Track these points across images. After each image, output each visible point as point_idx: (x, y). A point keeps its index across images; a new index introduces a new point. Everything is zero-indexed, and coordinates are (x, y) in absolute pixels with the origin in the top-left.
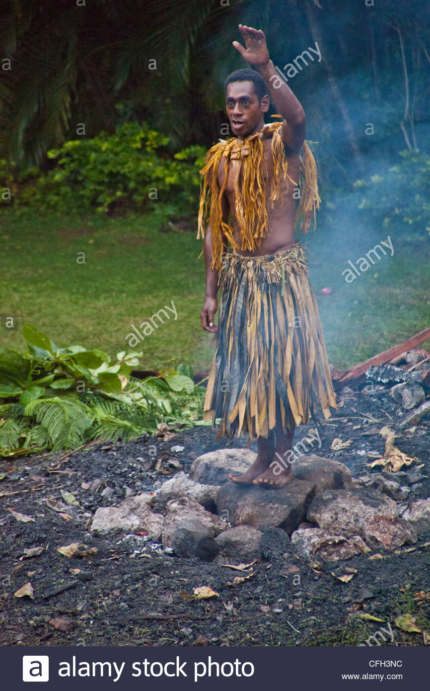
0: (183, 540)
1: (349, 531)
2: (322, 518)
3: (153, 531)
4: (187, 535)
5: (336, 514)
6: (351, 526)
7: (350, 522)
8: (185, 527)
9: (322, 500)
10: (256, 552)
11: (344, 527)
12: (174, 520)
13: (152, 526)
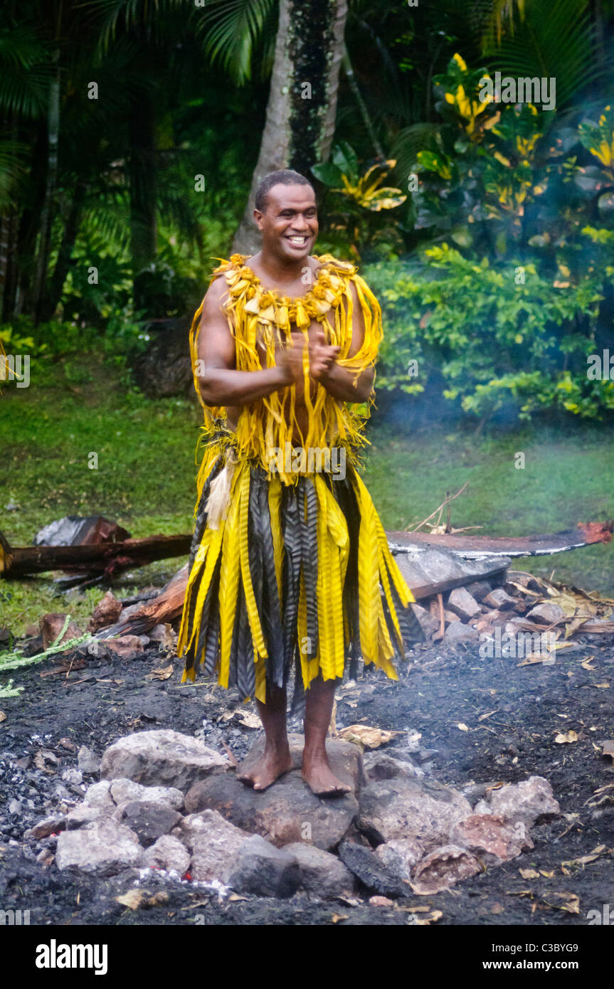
0: (255, 871)
1: (426, 839)
2: (385, 824)
3: (178, 861)
4: (262, 863)
5: (404, 816)
6: (428, 831)
7: (425, 826)
8: (256, 852)
9: (376, 798)
10: (346, 880)
11: (418, 834)
12: (212, 845)
13: (173, 855)
